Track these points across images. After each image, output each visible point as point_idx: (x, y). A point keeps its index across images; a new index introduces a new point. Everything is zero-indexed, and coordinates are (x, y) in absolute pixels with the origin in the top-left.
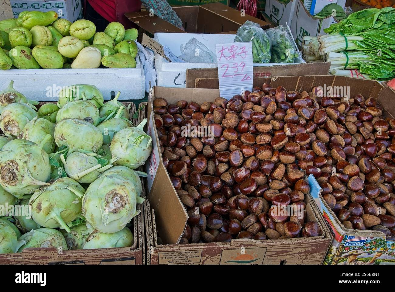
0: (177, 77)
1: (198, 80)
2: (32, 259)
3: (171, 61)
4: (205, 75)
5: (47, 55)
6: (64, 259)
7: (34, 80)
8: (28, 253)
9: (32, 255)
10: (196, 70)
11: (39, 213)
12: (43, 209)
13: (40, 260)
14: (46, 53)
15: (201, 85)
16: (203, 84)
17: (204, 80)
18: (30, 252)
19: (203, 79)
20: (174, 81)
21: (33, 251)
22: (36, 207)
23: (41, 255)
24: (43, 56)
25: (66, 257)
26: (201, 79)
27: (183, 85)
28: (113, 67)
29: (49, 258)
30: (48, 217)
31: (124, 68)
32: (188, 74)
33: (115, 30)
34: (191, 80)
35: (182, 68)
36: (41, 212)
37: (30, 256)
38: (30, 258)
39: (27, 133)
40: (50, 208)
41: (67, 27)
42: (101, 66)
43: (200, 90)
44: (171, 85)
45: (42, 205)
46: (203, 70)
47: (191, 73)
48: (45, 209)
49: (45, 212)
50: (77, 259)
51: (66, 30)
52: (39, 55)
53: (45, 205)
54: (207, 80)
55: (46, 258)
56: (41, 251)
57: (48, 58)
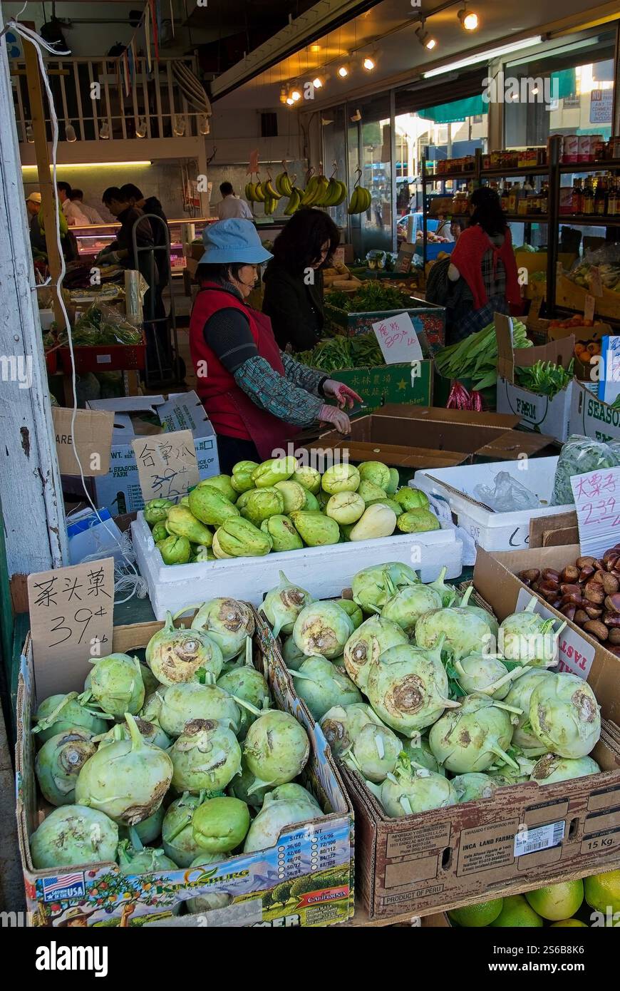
0: (514, 533)
1: (547, 533)
2: (507, 804)
3: (492, 511)
4: (557, 525)
5: (321, 524)
6: (547, 797)
7: (305, 566)
8: (502, 794)
9: (507, 796)
10: (544, 518)
11: (466, 747)
12: (472, 739)
13: (517, 804)
14: (319, 522)
15: (554, 541)
16: (555, 540)
17: (557, 532)
18: (505, 792)
19: (555, 531)
20: (510, 540)
21: (509, 790)
22: (458, 740)
23: (518, 795)
24: (316, 526)
25: (549, 793)
26: (553, 531)
27: (523, 546)
28: (416, 530)
29: (528, 799)
30: (482, 751)
31: (430, 530)
32: (533, 527)
33: (380, 475)
34: (537, 536)
35: (521, 519)
36: (471, 745)
37: (505, 798)
38: (505, 801)
39: (375, 641)
40: (483, 735)
41: (316, 477)
42: (398, 531)
43: (551, 549)
44: (504, 547)
45: (471, 734)
46: (554, 518)
47: (537, 525)
48: (476, 739)
49: (477, 743)
50: (561, 795)
51: (316, 483)
52: (310, 525)
53: (474, 733)
54: (561, 531)
55: (524, 799)
56: (519, 789)
57: (323, 529)
